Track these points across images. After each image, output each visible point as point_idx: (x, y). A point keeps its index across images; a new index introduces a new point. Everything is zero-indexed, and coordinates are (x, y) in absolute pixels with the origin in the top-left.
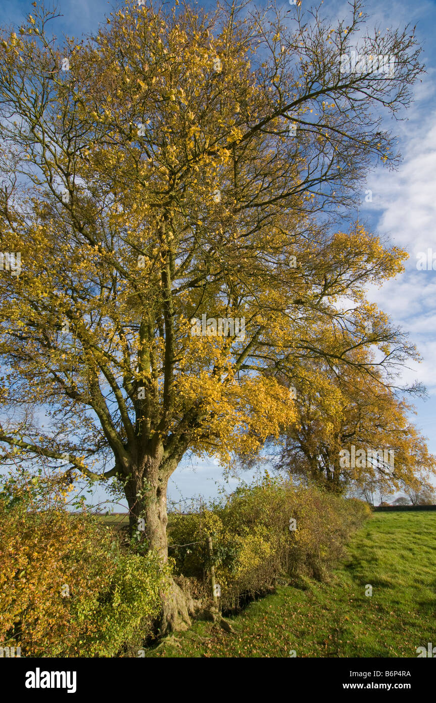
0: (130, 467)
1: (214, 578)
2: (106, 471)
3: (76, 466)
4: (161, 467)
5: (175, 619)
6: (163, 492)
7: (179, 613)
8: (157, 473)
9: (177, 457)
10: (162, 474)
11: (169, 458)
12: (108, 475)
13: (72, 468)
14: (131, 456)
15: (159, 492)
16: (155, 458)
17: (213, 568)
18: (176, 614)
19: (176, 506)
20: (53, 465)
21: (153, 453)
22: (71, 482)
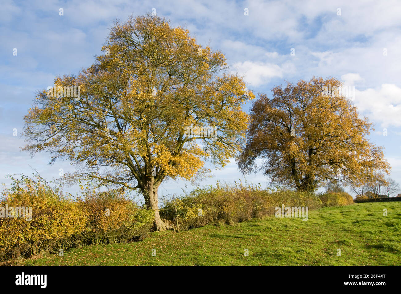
0: (143, 185)
1: (177, 220)
2: (135, 186)
3: (125, 186)
4: (154, 184)
5: (161, 229)
6: (156, 193)
7: (162, 228)
8: (152, 187)
9: (160, 181)
10: (155, 187)
11: (157, 181)
12: (136, 188)
13: (123, 186)
14: (143, 182)
15: (154, 193)
16: (151, 182)
17: (177, 217)
18: (161, 228)
19: (165, 197)
20: (117, 185)
21: (150, 180)
22: (124, 190)
